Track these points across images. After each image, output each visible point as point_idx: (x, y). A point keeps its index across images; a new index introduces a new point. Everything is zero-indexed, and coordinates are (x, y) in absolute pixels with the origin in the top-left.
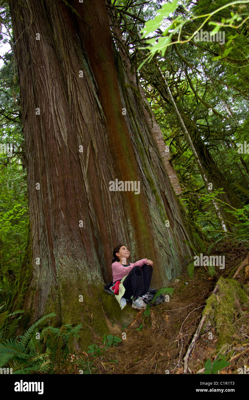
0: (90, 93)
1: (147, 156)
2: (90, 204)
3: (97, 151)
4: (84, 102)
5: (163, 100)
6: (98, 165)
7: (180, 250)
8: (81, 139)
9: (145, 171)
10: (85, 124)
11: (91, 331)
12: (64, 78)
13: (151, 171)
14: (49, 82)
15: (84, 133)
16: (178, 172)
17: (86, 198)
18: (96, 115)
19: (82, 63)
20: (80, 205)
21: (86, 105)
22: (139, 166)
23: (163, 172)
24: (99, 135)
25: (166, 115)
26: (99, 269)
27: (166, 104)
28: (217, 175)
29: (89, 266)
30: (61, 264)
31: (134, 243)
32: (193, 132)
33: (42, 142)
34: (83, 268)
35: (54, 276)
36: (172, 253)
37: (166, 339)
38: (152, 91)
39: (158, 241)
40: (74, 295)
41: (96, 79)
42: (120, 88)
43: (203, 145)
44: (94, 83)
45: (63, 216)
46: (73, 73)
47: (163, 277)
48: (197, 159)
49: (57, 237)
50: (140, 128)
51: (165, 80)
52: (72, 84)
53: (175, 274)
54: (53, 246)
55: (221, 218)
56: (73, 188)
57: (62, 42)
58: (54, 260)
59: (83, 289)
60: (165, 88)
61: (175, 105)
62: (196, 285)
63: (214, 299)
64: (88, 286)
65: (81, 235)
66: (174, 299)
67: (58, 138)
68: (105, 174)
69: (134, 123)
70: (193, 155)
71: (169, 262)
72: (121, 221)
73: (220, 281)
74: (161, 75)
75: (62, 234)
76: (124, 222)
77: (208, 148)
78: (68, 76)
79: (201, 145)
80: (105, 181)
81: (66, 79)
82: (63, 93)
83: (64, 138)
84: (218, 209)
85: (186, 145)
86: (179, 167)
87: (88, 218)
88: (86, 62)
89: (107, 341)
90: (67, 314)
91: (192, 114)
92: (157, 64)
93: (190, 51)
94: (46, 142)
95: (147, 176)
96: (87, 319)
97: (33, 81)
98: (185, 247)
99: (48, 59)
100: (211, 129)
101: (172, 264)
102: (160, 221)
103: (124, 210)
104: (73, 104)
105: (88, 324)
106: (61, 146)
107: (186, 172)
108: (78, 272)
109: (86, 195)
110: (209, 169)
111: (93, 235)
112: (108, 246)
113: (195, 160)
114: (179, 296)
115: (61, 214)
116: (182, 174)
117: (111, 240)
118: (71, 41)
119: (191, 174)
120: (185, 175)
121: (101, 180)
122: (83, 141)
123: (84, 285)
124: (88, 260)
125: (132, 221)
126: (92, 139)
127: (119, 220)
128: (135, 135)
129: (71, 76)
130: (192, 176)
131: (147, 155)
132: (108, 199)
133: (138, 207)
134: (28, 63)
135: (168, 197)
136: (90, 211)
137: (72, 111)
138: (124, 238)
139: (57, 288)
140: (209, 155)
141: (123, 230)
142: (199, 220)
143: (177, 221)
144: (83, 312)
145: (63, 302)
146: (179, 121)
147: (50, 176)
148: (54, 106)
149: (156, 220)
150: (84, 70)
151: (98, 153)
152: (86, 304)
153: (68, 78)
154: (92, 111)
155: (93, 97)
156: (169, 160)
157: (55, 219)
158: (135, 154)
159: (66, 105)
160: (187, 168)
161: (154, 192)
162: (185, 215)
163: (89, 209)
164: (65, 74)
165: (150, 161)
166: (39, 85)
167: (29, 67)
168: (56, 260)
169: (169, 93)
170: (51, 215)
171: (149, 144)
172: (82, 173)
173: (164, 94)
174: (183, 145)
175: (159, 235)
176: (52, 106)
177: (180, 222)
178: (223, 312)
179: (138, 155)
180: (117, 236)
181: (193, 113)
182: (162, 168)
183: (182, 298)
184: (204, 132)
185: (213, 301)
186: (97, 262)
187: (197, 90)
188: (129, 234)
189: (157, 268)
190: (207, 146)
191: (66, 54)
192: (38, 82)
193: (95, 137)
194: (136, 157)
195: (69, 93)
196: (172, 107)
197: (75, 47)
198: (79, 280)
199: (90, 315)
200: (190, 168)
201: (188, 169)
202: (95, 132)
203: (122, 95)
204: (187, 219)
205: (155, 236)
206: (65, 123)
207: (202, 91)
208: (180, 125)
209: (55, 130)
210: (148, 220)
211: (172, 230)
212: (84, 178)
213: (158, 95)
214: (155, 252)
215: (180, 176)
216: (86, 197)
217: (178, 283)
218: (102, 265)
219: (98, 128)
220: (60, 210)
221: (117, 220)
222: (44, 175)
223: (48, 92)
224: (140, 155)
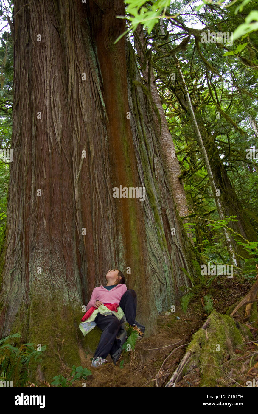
0: (94, 87)
1: (151, 167)
2: (77, 214)
3: (93, 154)
4: (85, 97)
5: (181, 109)
6: (93, 170)
7: (175, 279)
8: (77, 139)
9: (146, 184)
10: (84, 122)
11: (60, 360)
12: (66, 66)
13: (153, 185)
14: (47, 69)
15: (81, 132)
16: (189, 193)
17: (74, 207)
18: (97, 113)
19: (89, 52)
20: (66, 214)
21: (87, 100)
22: (140, 177)
23: (167, 187)
24: (98, 136)
25: (182, 126)
26: (80, 289)
27: (183, 113)
28: (234, 201)
29: (68, 285)
30: (36, 279)
31: (123, 264)
32: (210, 149)
33: (32, 136)
34: (60, 286)
35: (26, 292)
36: (166, 281)
37: (143, 377)
38: (169, 96)
39: (151, 265)
40: (46, 316)
41: (102, 73)
42: (129, 85)
43: (221, 165)
44: (100, 76)
45: (45, 224)
46: (77, 62)
47: (151, 308)
48: (212, 180)
49: (35, 247)
50: (146, 134)
51: (186, 86)
52: (74, 74)
53: (166, 305)
54: (29, 258)
55: (232, 251)
56: (60, 194)
57: (68, 25)
58: (28, 273)
59: (57, 311)
60: (184, 94)
61: (194, 116)
62: (189, 320)
63: (202, 335)
64: (64, 308)
65: (63, 248)
66: (161, 334)
67: (51, 135)
68: (100, 182)
69: (140, 128)
70: (209, 175)
71: (161, 291)
72: (111, 238)
73: (213, 315)
74: (182, 79)
75: (41, 244)
76: (114, 239)
77: (226, 169)
78: (70, 65)
79: (218, 164)
80: (98, 189)
81: (68, 68)
82: (63, 84)
83: (57, 135)
84: (230, 240)
85: (201, 162)
86: (190, 187)
87: (74, 230)
88: (93, 51)
89: (76, 373)
90: (35, 337)
91: (212, 128)
92: (178, 65)
93: (219, 55)
94: (36, 137)
95: (148, 190)
96: (56, 346)
97: (30, 66)
98: (181, 276)
99: (50, 42)
100: (233, 147)
101: (164, 294)
102: (156, 242)
103: (116, 224)
104: (73, 98)
105: (57, 351)
106: (52, 144)
107: (198, 194)
108: (54, 290)
109: (74, 203)
110: (224, 193)
111: (77, 250)
112: (93, 264)
113: (210, 181)
114: (167, 331)
115: (43, 221)
116: (193, 196)
117: (97, 257)
118: (79, 26)
119: (203, 197)
120: (197, 198)
121: (94, 188)
122: (79, 141)
123: (59, 305)
124: (67, 277)
125: (124, 239)
126: (90, 140)
127: (109, 236)
128: (140, 142)
129: (73, 65)
130: (204, 200)
131: (150, 165)
132: (99, 210)
133: (132, 223)
134: (26, 45)
135: (169, 217)
136: (77, 222)
137: (71, 105)
138: (112, 257)
139: (27, 306)
140: (227, 177)
141: (112, 248)
142: (207, 252)
143: (176, 245)
144: (53, 336)
145: (32, 322)
146: (196, 135)
147: (36, 176)
148: (50, 97)
149: (152, 242)
150: (90, 60)
151: (94, 157)
152: (58, 328)
153: (71, 68)
154: (93, 108)
155: (96, 92)
156: (179, 176)
157: (35, 227)
158: (136, 163)
159: (64, 98)
160: (199, 190)
161: (153, 209)
162: (186, 240)
163: (77, 219)
164: (68, 62)
165: (153, 173)
166: (36, 72)
167: (27, 50)
168: (30, 274)
169: (188, 100)
170: (32, 221)
171: (155, 153)
172: (73, 177)
173: (183, 101)
174: (198, 162)
175: (153, 259)
176: (48, 98)
177: (180, 246)
178: (211, 350)
179: (140, 165)
180: (105, 254)
181: (214, 127)
182: (166, 183)
183: (171, 333)
184: (224, 150)
185: (201, 337)
186: (78, 281)
187: (221, 100)
188: (118, 254)
189: (145, 295)
190: (225, 167)
191: (71, 39)
192: (35, 68)
193: (93, 137)
194: (137, 167)
195: (70, 85)
196: (190, 118)
197: (83, 32)
198: (53, 299)
199: (61, 341)
200: (203, 190)
201: (201, 191)
202: (93, 132)
203: (130, 94)
204: (188, 244)
205: (149, 259)
206: (61, 118)
207: (227, 103)
208: (197, 139)
209: (48, 125)
210: (142, 240)
211: (169, 255)
212: (75, 183)
213: (176, 101)
214: (146, 278)
215: (190, 197)
216: (74, 204)
217: (169, 316)
218: (84, 286)
219: (97, 129)
220: (42, 217)
221: (106, 236)
222: (29, 175)
223: (46, 81)
224: (143, 164)
